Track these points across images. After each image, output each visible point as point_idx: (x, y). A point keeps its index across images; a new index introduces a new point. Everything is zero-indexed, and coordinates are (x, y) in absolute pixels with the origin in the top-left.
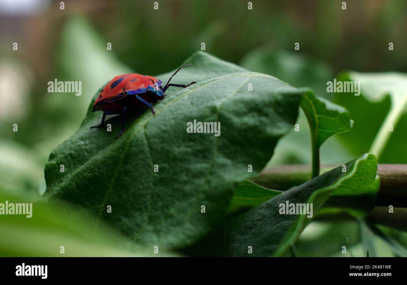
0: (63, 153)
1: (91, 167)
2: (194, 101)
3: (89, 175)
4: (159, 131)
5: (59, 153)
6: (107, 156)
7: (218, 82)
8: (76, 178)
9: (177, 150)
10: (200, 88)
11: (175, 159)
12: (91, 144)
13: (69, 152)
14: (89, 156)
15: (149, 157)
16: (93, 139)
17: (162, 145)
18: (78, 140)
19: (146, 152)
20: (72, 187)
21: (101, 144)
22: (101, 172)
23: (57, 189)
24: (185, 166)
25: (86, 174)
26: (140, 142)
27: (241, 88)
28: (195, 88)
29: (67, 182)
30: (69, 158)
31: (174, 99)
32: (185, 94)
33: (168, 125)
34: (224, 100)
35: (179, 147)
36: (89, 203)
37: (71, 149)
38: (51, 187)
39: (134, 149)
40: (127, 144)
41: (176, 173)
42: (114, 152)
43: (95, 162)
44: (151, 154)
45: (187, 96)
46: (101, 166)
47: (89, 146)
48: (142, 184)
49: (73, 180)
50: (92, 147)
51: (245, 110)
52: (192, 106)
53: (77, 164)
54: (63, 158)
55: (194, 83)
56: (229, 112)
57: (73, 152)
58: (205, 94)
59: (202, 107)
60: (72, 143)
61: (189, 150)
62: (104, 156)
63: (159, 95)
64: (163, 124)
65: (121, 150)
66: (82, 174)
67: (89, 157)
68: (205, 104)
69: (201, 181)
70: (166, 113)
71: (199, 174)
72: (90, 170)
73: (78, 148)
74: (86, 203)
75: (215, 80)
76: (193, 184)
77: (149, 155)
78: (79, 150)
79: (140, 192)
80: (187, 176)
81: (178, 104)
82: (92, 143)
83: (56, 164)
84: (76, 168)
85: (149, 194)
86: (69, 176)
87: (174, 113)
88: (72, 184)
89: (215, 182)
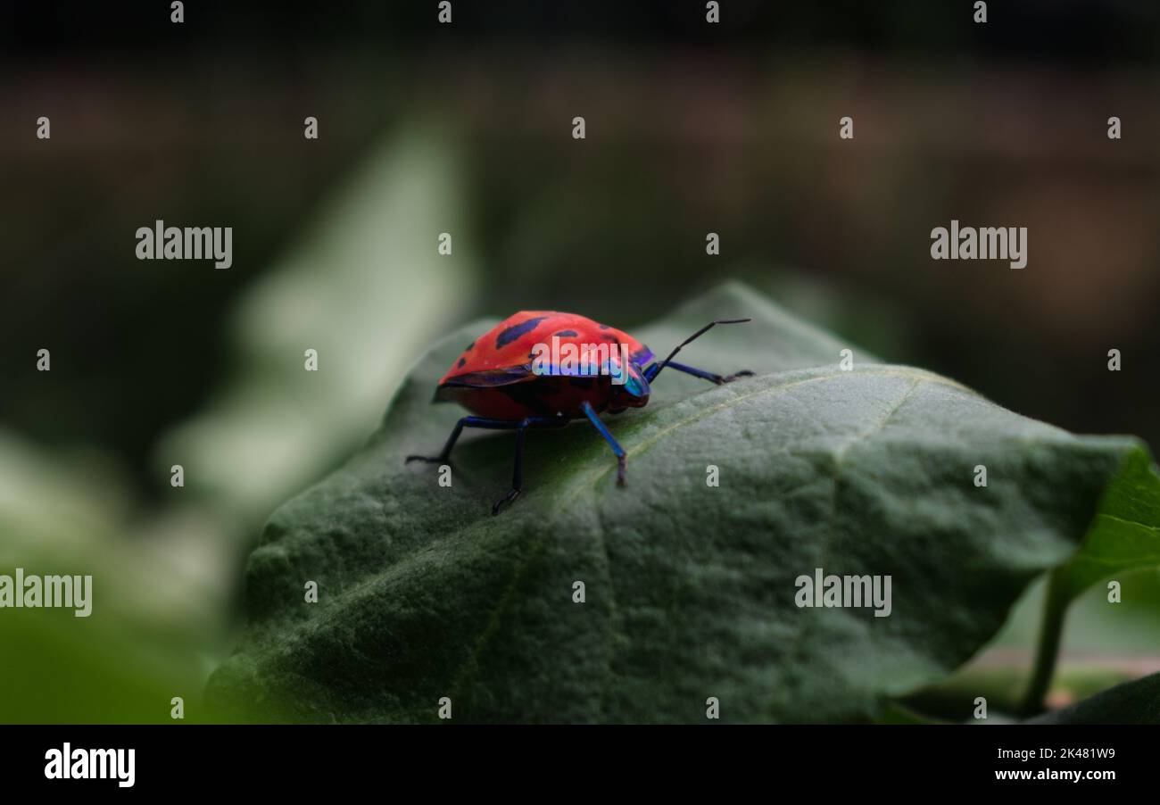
0: (309, 528)
1: (411, 588)
2: (754, 428)
3: (403, 610)
4: (641, 506)
5: (298, 527)
6: (467, 560)
7: (822, 382)
8: (360, 614)
9: (697, 572)
10: (768, 395)
11: (687, 597)
12: (405, 513)
13: (331, 527)
14: (398, 549)
15: (606, 583)
16: (411, 499)
17: (648, 550)
18: (361, 495)
19: (597, 565)
20: (343, 641)
21: (440, 516)
22: (447, 606)
23: (290, 639)
24: (720, 623)
25: (394, 607)
26: (582, 533)
27: (895, 412)
28: (752, 391)
29: (327, 623)
30: (332, 545)
31: (688, 416)
32: (722, 405)
33: (671, 489)
34: (853, 439)
35: (703, 562)
36: (397, 699)
37: (339, 518)
38: (267, 627)
39: (561, 551)
40: (539, 534)
41: (689, 643)
42: (493, 551)
43: (425, 575)
44: (612, 574)
45: (729, 411)
46: (448, 589)
47: (397, 517)
48: (577, 661)
49: (350, 619)
50: (408, 524)
51: (923, 478)
52: (746, 441)
53: (356, 569)
54: (311, 545)
55: (747, 373)
56: (873, 477)
57: (345, 529)
58: (787, 412)
59: (785, 450)
60: (340, 501)
61: (735, 575)
62: (458, 559)
63: (635, 392)
64: (656, 486)
65: (517, 548)
66: (381, 606)
67: (400, 552)
68: (791, 443)
69: (769, 676)
70: (666, 455)
71: (763, 655)
72: (410, 596)
73: (363, 520)
74: (386, 695)
75: (811, 376)
76: (740, 681)
77: (604, 574)
78: (365, 525)
79: (567, 685)
80: (724, 655)
81: (700, 432)
82: (408, 509)
83: (287, 560)
84: (353, 579)
85: (595, 695)
86: (328, 603)
87: (691, 456)
88: (344, 632)
89: (811, 683)
